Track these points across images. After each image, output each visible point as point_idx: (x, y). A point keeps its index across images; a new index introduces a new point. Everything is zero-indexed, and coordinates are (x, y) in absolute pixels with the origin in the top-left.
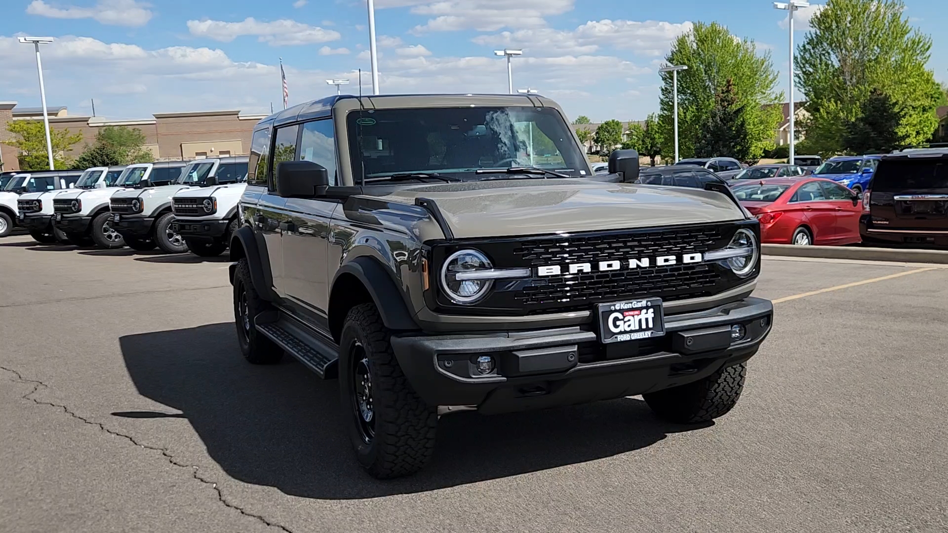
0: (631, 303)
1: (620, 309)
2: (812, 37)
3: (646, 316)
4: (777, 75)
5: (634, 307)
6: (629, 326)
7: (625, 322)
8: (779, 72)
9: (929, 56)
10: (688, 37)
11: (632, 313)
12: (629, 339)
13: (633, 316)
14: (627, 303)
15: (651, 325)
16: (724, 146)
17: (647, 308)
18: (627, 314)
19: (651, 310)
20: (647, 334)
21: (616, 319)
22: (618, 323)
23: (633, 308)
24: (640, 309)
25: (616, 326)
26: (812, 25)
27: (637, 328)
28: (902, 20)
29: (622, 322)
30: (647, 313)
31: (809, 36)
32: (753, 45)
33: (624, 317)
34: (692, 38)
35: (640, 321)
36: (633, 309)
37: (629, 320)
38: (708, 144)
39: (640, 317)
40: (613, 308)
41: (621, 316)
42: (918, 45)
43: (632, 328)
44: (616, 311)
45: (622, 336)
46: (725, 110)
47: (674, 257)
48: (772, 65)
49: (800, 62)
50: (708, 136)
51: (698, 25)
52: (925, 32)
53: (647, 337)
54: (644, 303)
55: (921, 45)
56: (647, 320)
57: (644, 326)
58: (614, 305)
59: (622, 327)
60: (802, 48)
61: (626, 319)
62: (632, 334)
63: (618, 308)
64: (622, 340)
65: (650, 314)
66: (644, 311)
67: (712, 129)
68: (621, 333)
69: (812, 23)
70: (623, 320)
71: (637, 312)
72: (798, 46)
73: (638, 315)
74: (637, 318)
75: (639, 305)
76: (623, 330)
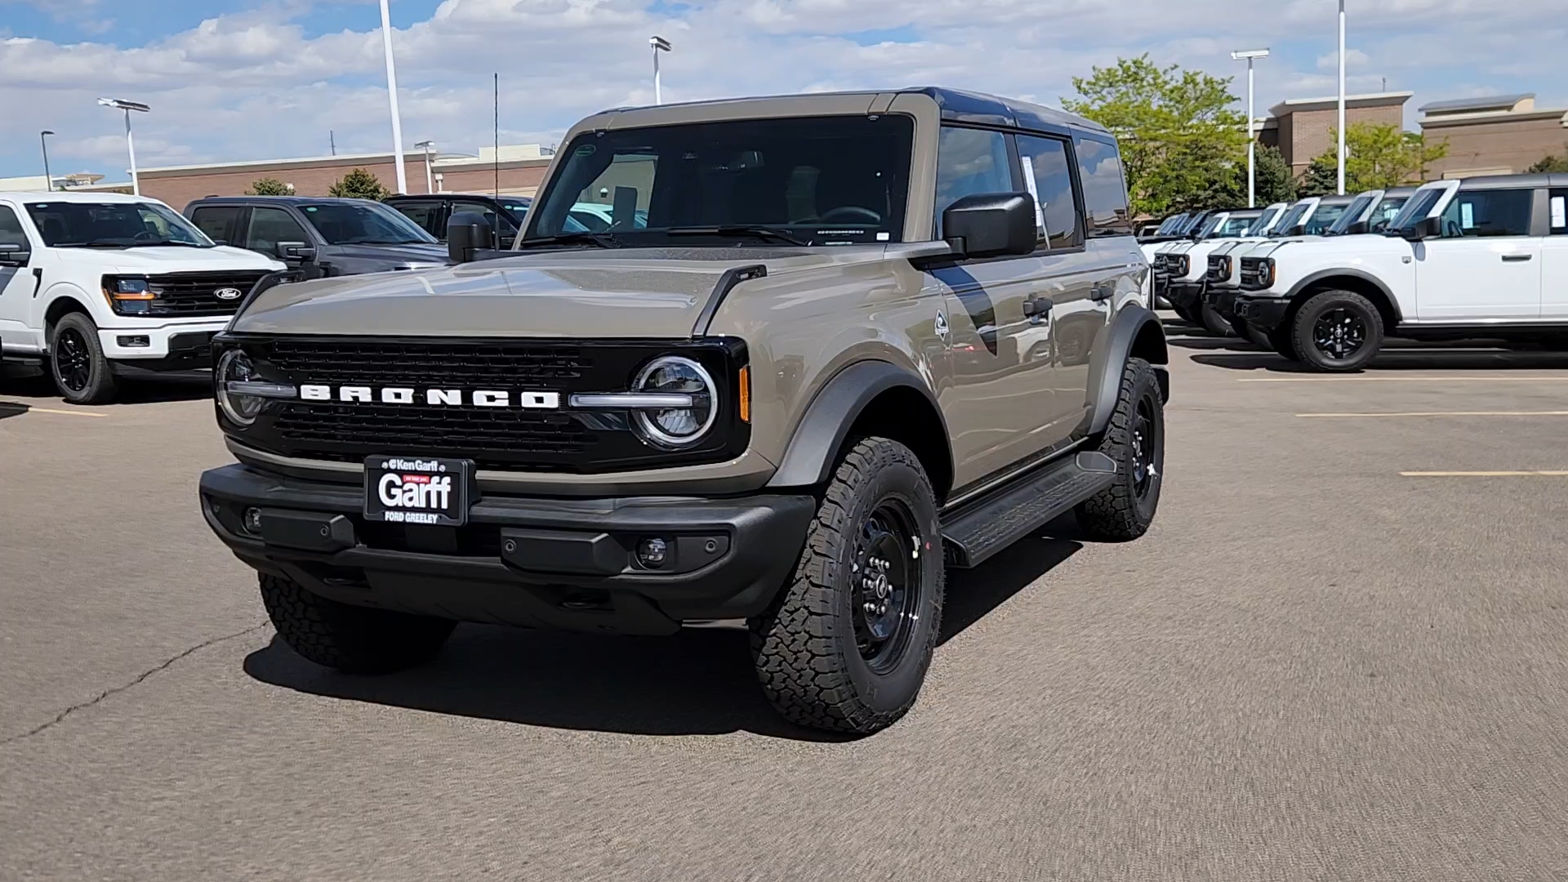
0: (414, 461)
1: (396, 469)
3: (439, 487)
5: (419, 469)
6: (411, 499)
7: (404, 492)
11: (416, 479)
12: (401, 520)
13: (418, 484)
14: (408, 461)
15: (444, 505)
17: (441, 475)
18: (408, 478)
19: (447, 480)
20: (432, 519)
21: (391, 484)
22: (394, 491)
23: (416, 471)
24: (430, 474)
25: (392, 497)
27: (423, 505)
29: (400, 491)
30: (440, 483)
33: (404, 483)
35: (428, 494)
36: (415, 473)
37: (411, 490)
39: (428, 487)
40: (385, 465)
41: (398, 482)
43: (415, 503)
44: (389, 471)
45: (392, 513)
47: (505, 394)
53: (430, 522)
54: (433, 465)
56: (439, 494)
57: (434, 505)
58: (388, 461)
59: (400, 499)
61: (406, 487)
62: (408, 514)
63: (393, 467)
64: (391, 519)
65: (445, 486)
66: (436, 479)
68: (396, 509)
70: (401, 487)
71: (424, 479)
73: (426, 483)
74: (424, 488)
75: (426, 467)
76: (400, 504)
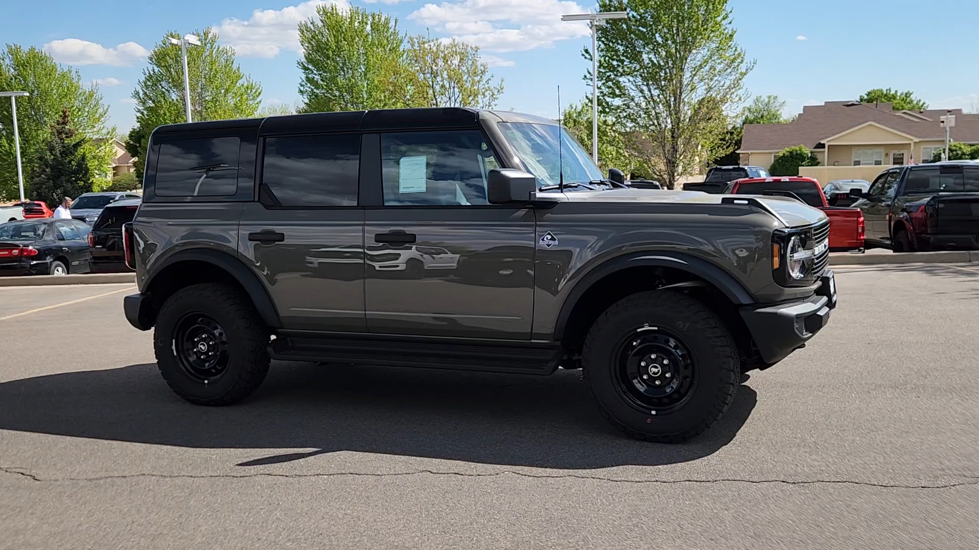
2: (149, 73)
4: (107, 109)
8: (109, 106)
9: (260, 101)
10: (3, 60)
16: (67, 181)
26: (150, 61)
28: (235, 67)
31: (147, 72)
32: (79, 76)
34: (7, 61)
38: (49, 179)
42: (251, 91)
46: (63, 143)
48: (101, 98)
49: (142, 97)
50: (47, 170)
51: (13, 48)
52: (255, 79)
55: (254, 91)
60: (143, 84)
67: (51, 163)
69: (151, 59)
72: (139, 82)
